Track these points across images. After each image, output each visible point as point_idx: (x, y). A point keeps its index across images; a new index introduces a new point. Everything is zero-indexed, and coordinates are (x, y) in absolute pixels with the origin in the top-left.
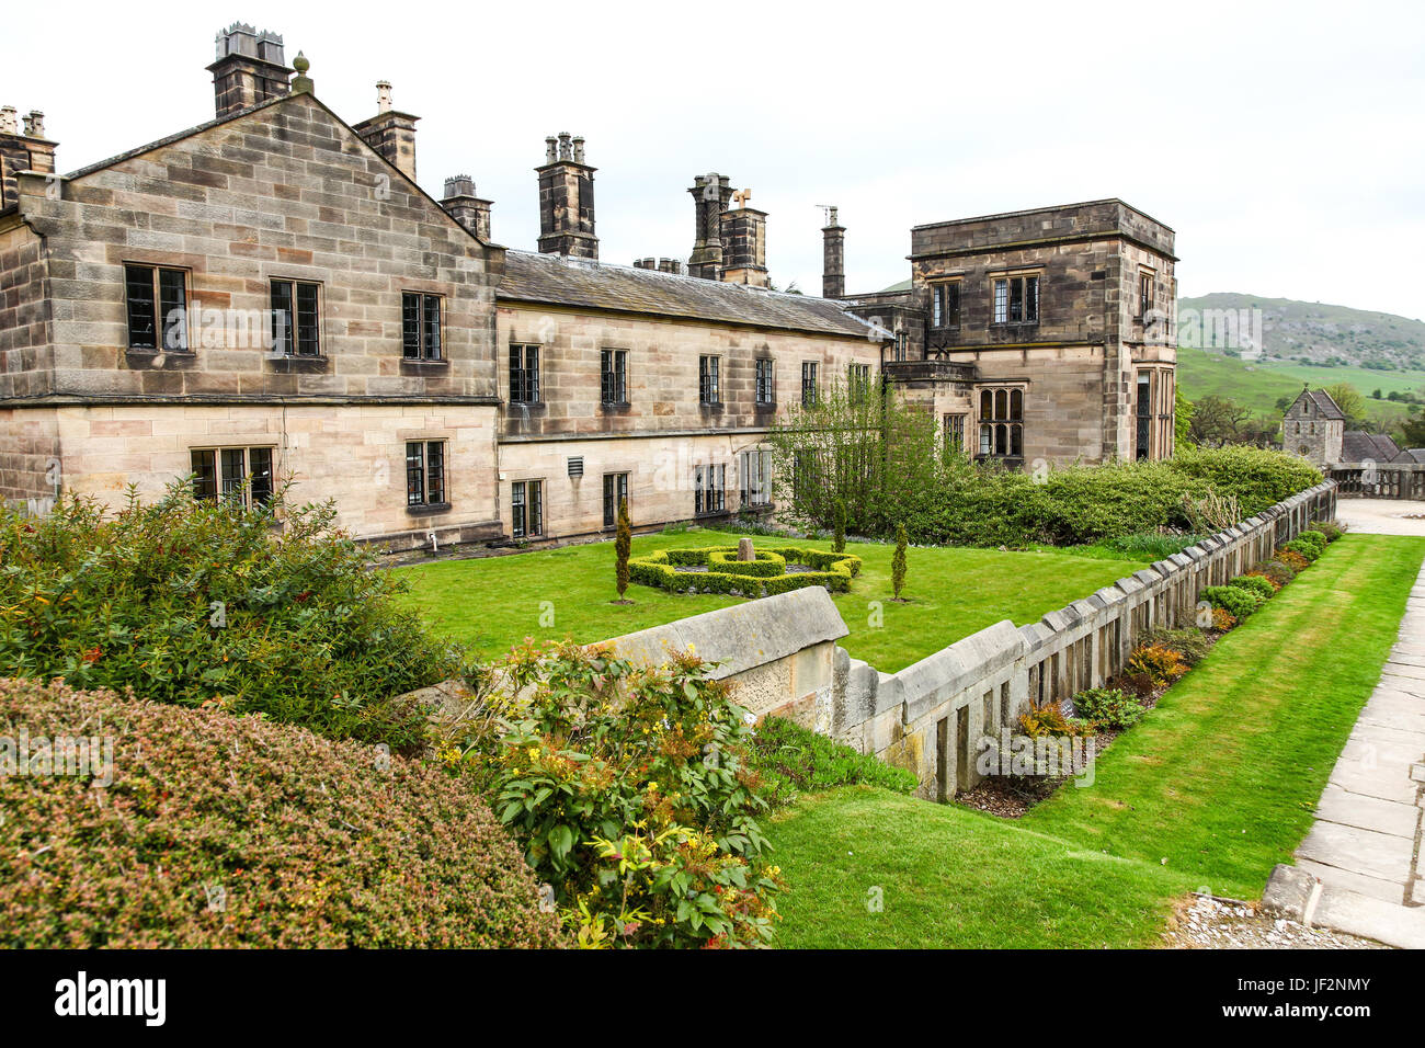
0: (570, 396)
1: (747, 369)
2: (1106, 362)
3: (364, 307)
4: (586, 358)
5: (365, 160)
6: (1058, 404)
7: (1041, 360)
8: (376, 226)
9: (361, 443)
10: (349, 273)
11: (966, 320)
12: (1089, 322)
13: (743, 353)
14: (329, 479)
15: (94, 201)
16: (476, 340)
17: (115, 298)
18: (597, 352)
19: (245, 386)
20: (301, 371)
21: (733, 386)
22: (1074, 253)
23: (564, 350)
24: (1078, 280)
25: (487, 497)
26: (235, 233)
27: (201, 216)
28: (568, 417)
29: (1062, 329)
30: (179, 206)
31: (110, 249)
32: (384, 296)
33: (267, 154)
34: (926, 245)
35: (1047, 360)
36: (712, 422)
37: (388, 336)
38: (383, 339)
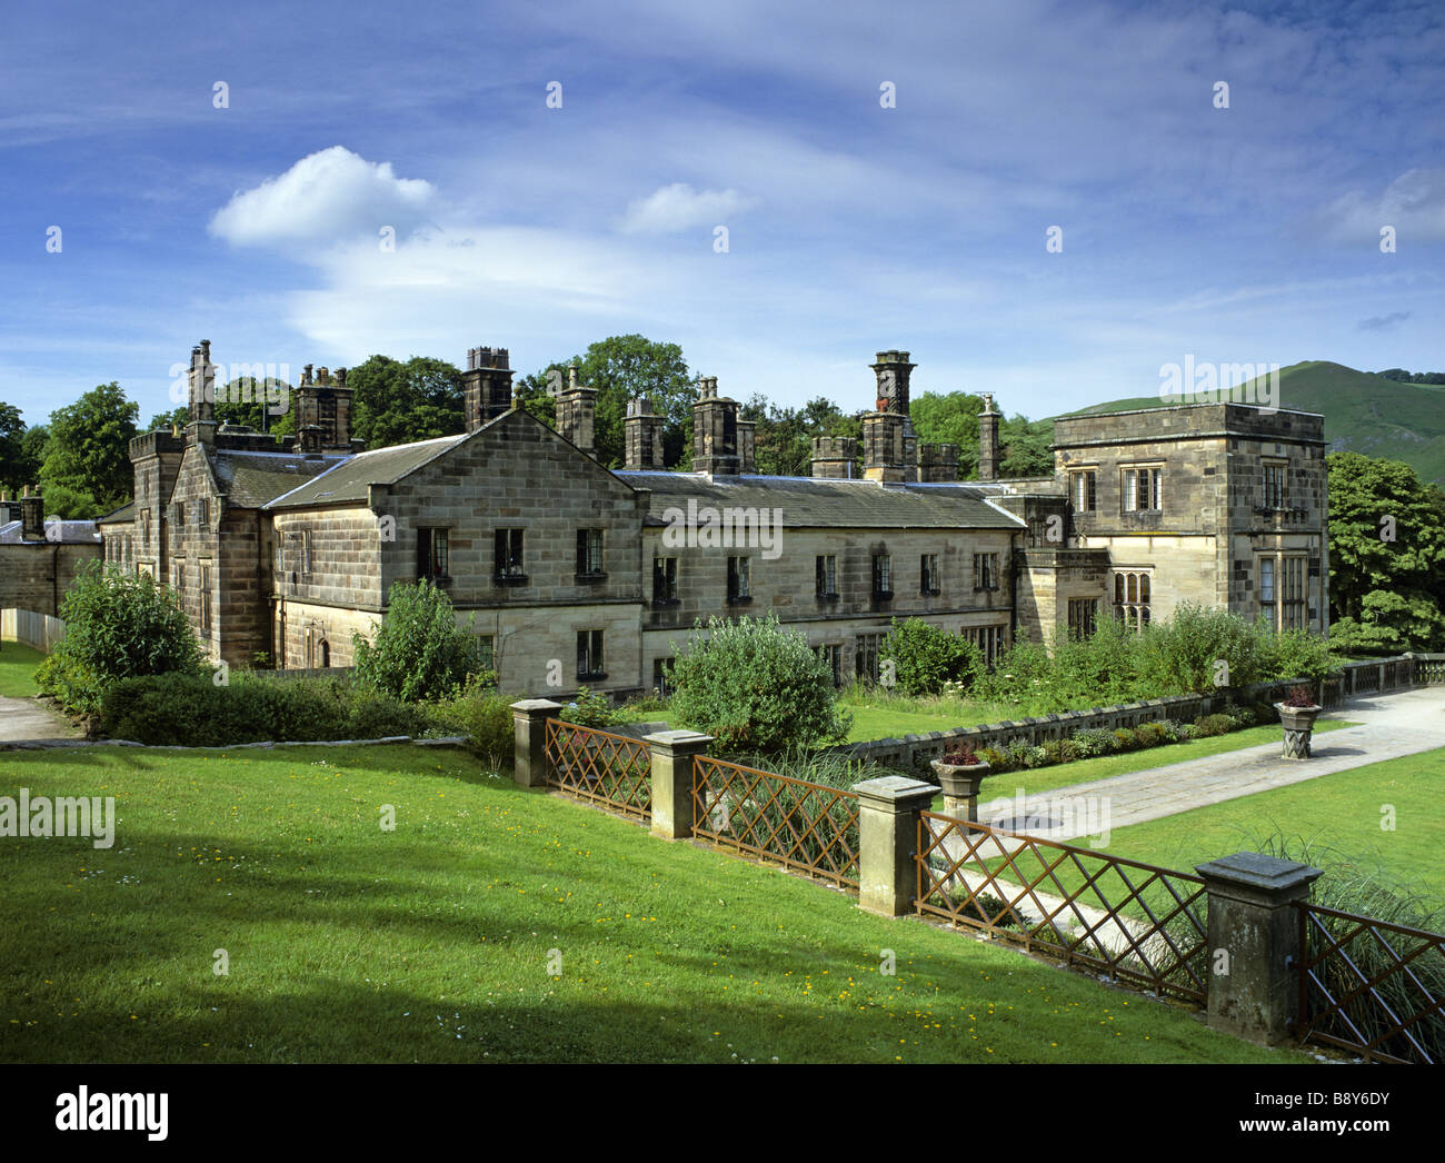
0: (700, 594)
1: (863, 564)
2: (1217, 552)
3: (552, 541)
4: (715, 565)
5: (555, 445)
6: (1179, 590)
7: (1164, 547)
8: (561, 487)
9: (547, 633)
10: (543, 520)
11: (1101, 507)
12: (1204, 514)
13: (858, 551)
14: (527, 656)
15: (404, 494)
16: (628, 558)
17: (412, 549)
18: (725, 559)
19: (479, 597)
20: (512, 586)
21: (848, 579)
22: (1190, 449)
23: (697, 559)
24: (1194, 474)
25: (633, 670)
26: (476, 503)
27: (458, 494)
28: (699, 610)
29: (1181, 519)
30: (446, 490)
31: (411, 520)
32: (565, 534)
33: (496, 451)
34: (1066, 436)
35: (1170, 548)
36: (828, 610)
37: (567, 559)
38: (563, 561)
